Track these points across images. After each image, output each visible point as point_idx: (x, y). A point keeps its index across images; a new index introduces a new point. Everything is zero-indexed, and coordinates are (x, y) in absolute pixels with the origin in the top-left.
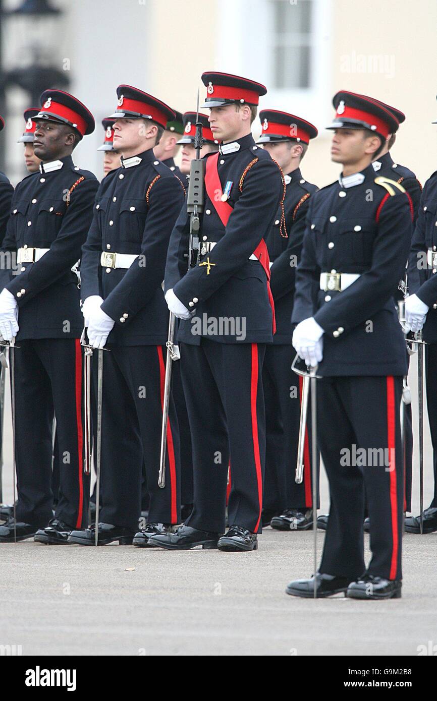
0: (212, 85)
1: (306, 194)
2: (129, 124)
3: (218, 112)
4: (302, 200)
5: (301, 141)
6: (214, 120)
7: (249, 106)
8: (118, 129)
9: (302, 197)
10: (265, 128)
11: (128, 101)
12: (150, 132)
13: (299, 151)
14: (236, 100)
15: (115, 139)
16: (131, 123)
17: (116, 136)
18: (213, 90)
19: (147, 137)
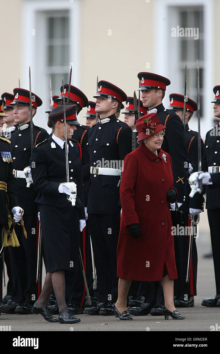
0: (144, 79)
1: (193, 137)
2: (104, 100)
3: (147, 93)
4: (192, 140)
5: (189, 111)
6: (144, 96)
7: (162, 90)
8: (98, 102)
9: (191, 138)
10: (172, 103)
11: (104, 89)
12: (114, 105)
13: (188, 116)
14: (156, 87)
15: (97, 107)
16: (105, 100)
17: (97, 106)
18: (144, 82)
19: (113, 108)
